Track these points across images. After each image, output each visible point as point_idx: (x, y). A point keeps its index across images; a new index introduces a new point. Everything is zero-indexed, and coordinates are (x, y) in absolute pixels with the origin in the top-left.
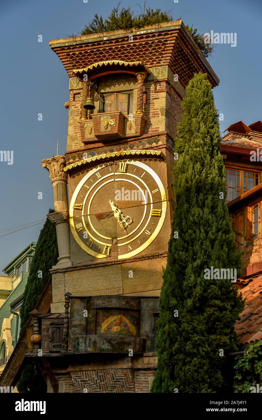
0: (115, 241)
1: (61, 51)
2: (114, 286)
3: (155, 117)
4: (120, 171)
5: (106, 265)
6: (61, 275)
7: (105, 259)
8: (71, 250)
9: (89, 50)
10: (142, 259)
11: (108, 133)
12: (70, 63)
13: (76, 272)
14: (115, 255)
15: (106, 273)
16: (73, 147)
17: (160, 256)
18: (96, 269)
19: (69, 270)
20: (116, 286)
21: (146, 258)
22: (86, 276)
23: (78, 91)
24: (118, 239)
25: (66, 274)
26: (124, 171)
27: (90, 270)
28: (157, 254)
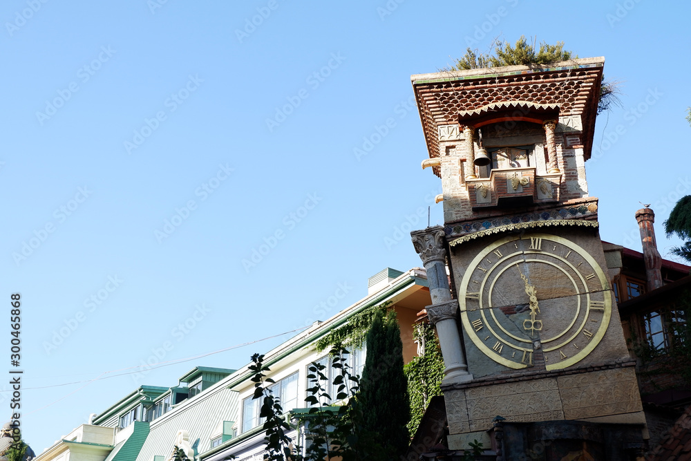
0: (537, 344)
1: (428, 90)
2: (549, 409)
3: (571, 179)
4: (533, 248)
5: (533, 379)
6: (459, 393)
7: (524, 370)
8: (468, 358)
9: (468, 89)
10: (589, 370)
11: (519, 195)
12: (439, 107)
13: (485, 388)
14: (541, 365)
15: (533, 390)
16: (454, 216)
17: (617, 366)
18: (517, 384)
19: (472, 385)
20: (553, 409)
21: (596, 369)
22: (502, 394)
23: (452, 144)
24: (542, 342)
25: (468, 393)
26: (539, 249)
27: (507, 386)
28: (613, 363)
